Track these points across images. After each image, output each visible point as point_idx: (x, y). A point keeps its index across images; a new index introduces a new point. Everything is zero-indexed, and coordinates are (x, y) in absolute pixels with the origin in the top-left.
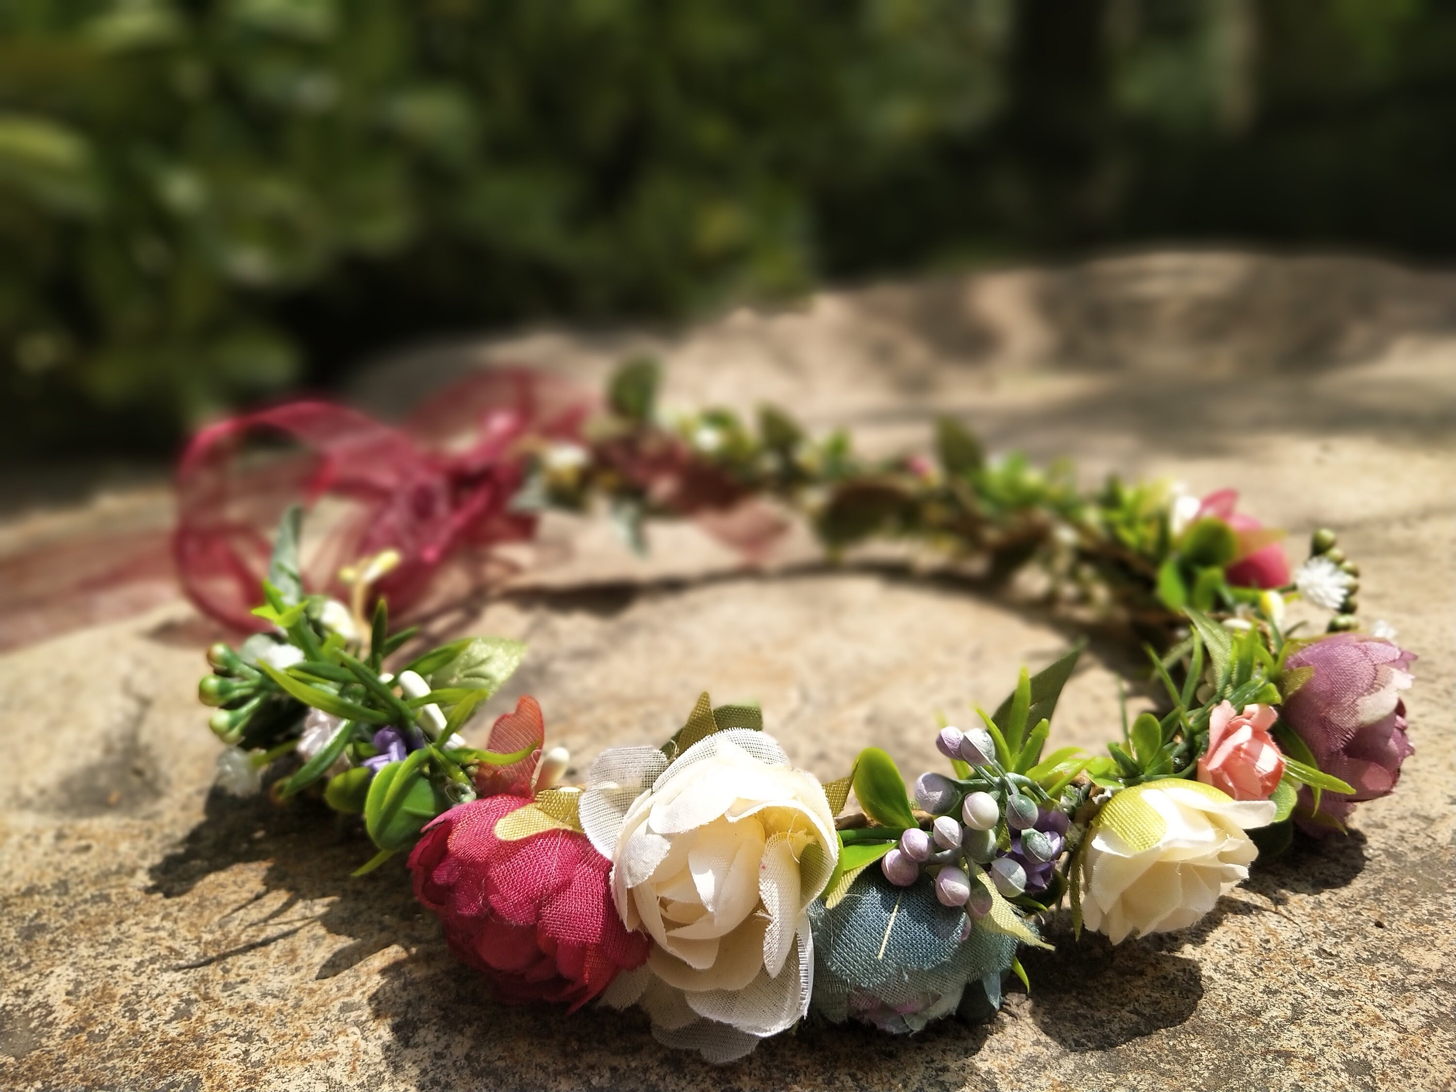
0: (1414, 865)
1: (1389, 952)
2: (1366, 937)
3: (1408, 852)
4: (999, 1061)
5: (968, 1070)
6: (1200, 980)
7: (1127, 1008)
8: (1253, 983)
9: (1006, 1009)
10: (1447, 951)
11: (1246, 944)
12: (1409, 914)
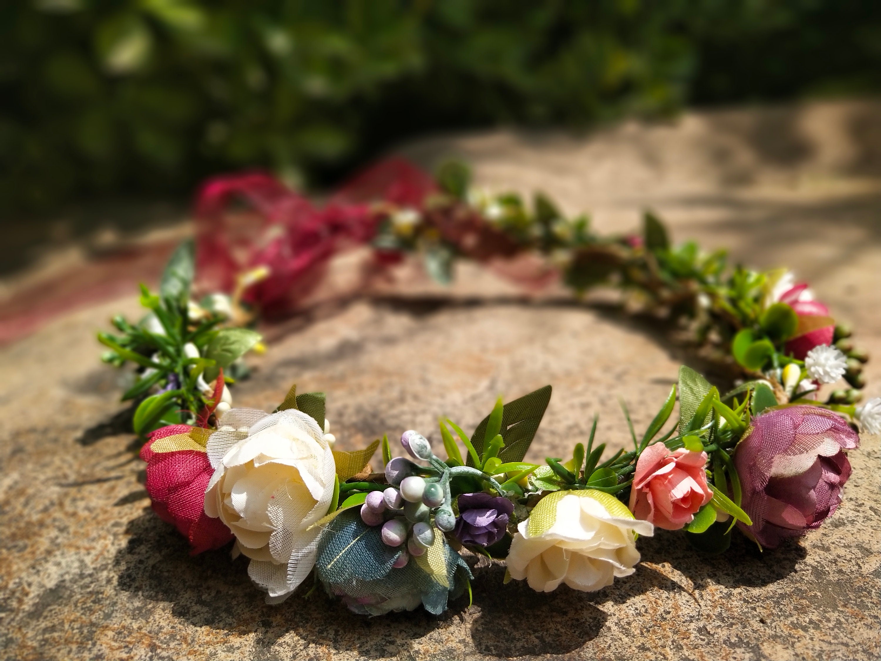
0: (829, 582)
1: (753, 642)
2: (745, 627)
3: (831, 573)
4: (428, 647)
5: (405, 647)
6: (602, 628)
7: (537, 634)
8: (635, 639)
9: (461, 615)
10: (799, 653)
11: (651, 611)
12: (794, 619)
